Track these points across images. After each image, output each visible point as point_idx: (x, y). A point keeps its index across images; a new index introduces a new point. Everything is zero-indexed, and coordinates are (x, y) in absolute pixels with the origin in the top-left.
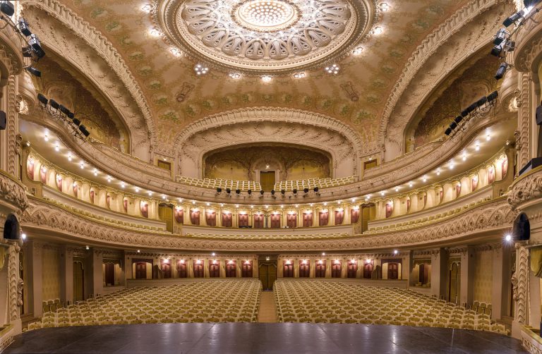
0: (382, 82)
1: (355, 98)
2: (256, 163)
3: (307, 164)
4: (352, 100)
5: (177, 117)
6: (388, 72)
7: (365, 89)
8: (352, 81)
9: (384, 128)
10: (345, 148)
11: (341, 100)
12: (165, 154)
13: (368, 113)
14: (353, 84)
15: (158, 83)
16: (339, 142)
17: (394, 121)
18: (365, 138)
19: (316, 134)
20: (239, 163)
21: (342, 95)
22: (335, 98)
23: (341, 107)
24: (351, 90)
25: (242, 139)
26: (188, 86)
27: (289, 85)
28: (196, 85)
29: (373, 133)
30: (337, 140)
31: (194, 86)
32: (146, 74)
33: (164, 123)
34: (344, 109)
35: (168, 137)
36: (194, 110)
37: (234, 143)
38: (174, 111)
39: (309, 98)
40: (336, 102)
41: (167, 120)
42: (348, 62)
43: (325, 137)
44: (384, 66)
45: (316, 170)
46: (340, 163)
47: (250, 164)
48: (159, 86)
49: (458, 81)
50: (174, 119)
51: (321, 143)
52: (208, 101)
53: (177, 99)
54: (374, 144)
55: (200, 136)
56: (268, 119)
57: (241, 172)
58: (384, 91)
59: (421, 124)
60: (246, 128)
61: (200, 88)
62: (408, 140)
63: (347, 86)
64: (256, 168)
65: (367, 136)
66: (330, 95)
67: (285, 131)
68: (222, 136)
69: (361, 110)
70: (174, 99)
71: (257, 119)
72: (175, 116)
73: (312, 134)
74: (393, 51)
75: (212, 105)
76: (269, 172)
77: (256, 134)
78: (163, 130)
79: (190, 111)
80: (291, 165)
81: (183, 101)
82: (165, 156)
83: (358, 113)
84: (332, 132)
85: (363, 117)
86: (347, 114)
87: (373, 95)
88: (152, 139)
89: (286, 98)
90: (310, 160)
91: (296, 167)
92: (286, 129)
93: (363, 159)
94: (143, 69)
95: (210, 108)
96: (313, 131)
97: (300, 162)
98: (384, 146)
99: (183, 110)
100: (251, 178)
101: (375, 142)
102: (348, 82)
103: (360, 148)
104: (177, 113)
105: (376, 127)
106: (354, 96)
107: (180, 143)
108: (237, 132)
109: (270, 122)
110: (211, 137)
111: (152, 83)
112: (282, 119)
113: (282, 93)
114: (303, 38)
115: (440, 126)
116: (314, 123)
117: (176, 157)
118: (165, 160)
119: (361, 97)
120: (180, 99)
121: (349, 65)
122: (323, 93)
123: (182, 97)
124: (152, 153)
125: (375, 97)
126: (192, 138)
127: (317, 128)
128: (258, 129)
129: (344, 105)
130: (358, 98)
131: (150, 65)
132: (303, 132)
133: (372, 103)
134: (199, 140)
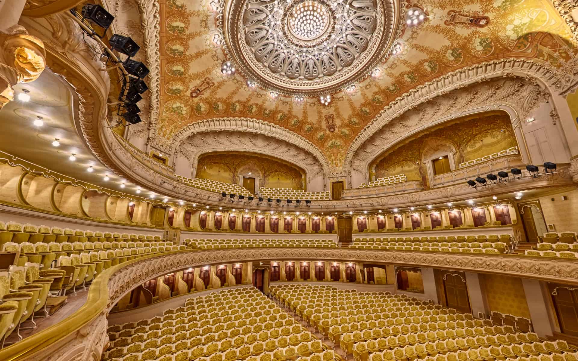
0: (357, 121)
1: (332, 130)
2: (241, 169)
3: (282, 175)
4: (329, 130)
5: (184, 112)
6: (364, 114)
7: (342, 124)
8: (334, 114)
9: (349, 159)
10: (316, 168)
11: (321, 128)
12: (162, 149)
13: (339, 143)
14: (335, 117)
15: (182, 70)
16: (312, 162)
17: (358, 155)
18: (333, 163)
19: (296, 153)
20: (226, 167)
21: (324, 124)
22: (317, 126)
23: (319, 134)
24: (331, 122)
25: (237, 147)
26: (208, 83)
27: (288, 105)
28: (216, 84)
29: (340, 160)
30: (310, 161)
31: (214, 84)
32: (175, 54)
33: (169, 116)
34: (321, 136)
35: (168, 132)
36: (203, 109)
37: (230, 149)
38: (182, 105)
39: (298, 121)
40: (317, 129)
41: (172, 113)
42: (338, 97)
43: (302, 156)
44: (363, 109)
45: (289, 181)
46: (312, 179)
47: (235, 169)
48: (181, 73)
49: (426, 136)
50: (180, 114)
51: (299, 161)
52: (219, 103)
53: (192, 93)
54: (340, 169)
55: (199, 137)
56: (263, 132)
57: (227, 175)
58: (355, 129)
59: (382, 161)
60: (243, 137)
61: (218, 87)
62: (371, 171)
63: (329, 117)
64: (240, 174)
65: (334, 162)
66: (314, 122)
67: (273, 146)
68: (220, 140)
69: (334, 140)
70: (188, 93)
71: (254, 131)
72: (181, 111)
73: (293, 152)
74: (376, 96)
75: (220, 108)
76: (250, 178)
77: (250, 144)
78: (166, 123)
79: (199, 109)
80: (269, 175)
81: (196, 97)
82: (161, 152)
83: (331, 142)
84: (307, 153)
85: (334, 146)
86: (322, 141)
87: (346, 131)
88: (152, 131)
89: (281, 117)
90: (284, 173)
91: (273, 177)
92: (274, 144)
93: (331, 179)
94: (174, 47)
95: (218, 111)
96: (294, 150)
97: (276, 173)
98: (350, 172)
99: (192, 107)
100: (235, 182)
101: (341, 168)
102: (331, 115)
103: (328, 171)
104: (185, 109)
105: (342, 156)
106: (331, 128)
107: (179, 140)
108: (234, 139)
109: (264, 135)
110: (210, 140)
111: (175, 68)
112: (273, 135)
113: (280, 111)
114: (317, 61)
115: (398, 166)
116: (297, 143)
117: (172, 154)
118: (161, 155)
119: (337, 130)
120: (194, 95)
121: (338, 99)
122: (310, 119)
123: (197, 92)
124: (149, 146)
125: (347, 132)
126: (191, 137)
127: (298, 148)
128: (252, 140)
129: (322, 133)
130: (335, 129)
131: (184, 46)
132: (286, 149)
133: (343, 136)
134: (197, 141)
